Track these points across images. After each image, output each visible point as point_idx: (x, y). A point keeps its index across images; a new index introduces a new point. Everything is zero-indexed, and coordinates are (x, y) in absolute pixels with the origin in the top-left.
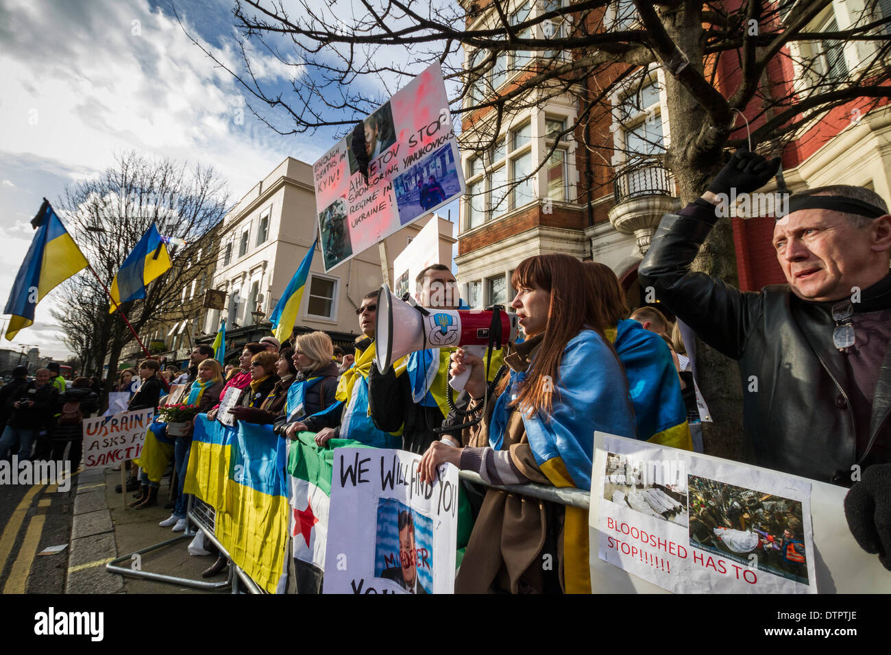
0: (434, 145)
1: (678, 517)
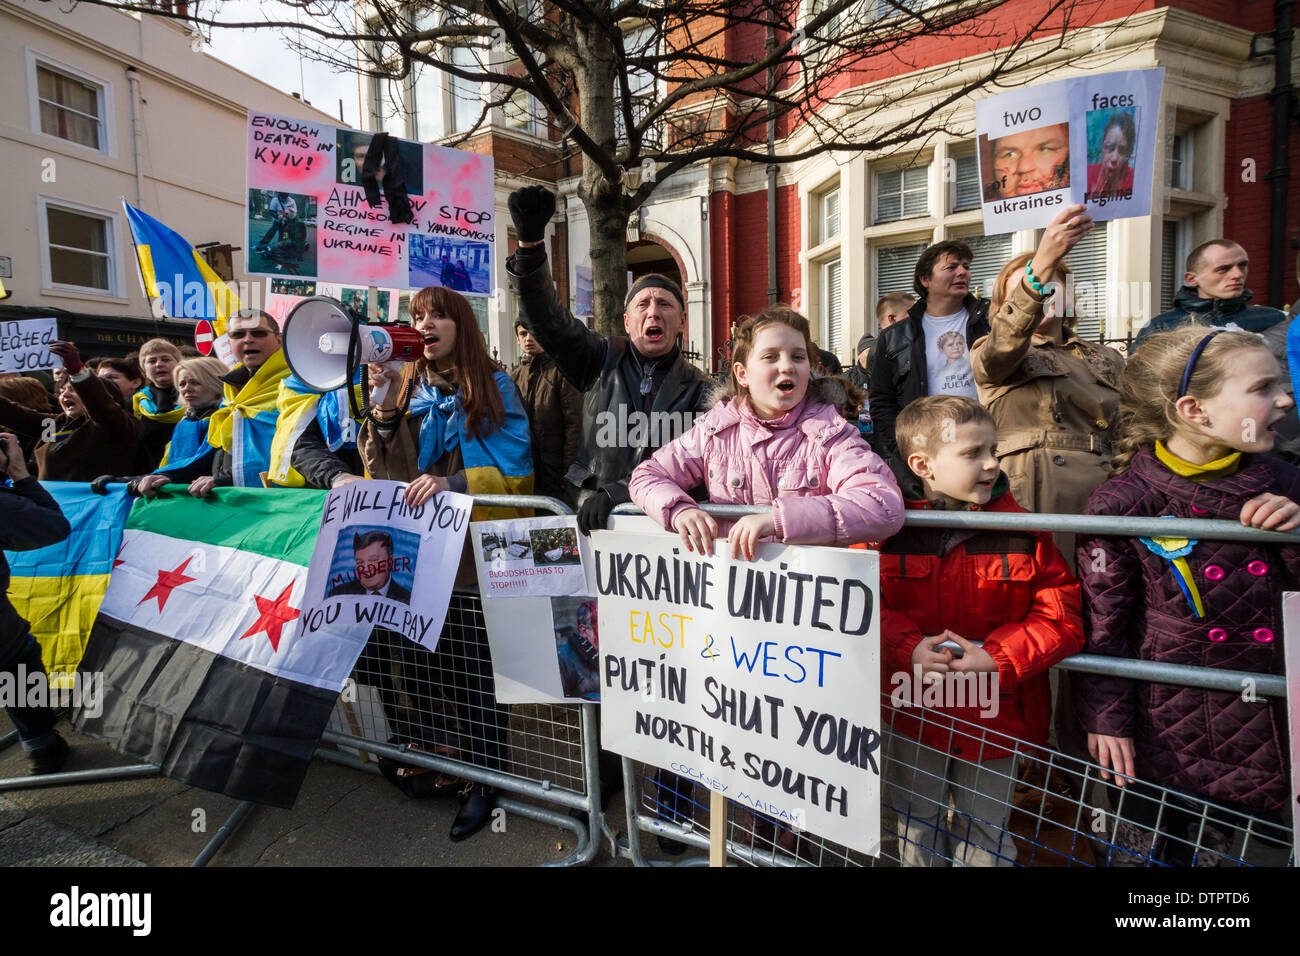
0: (469, 233)
1: (527, 555)
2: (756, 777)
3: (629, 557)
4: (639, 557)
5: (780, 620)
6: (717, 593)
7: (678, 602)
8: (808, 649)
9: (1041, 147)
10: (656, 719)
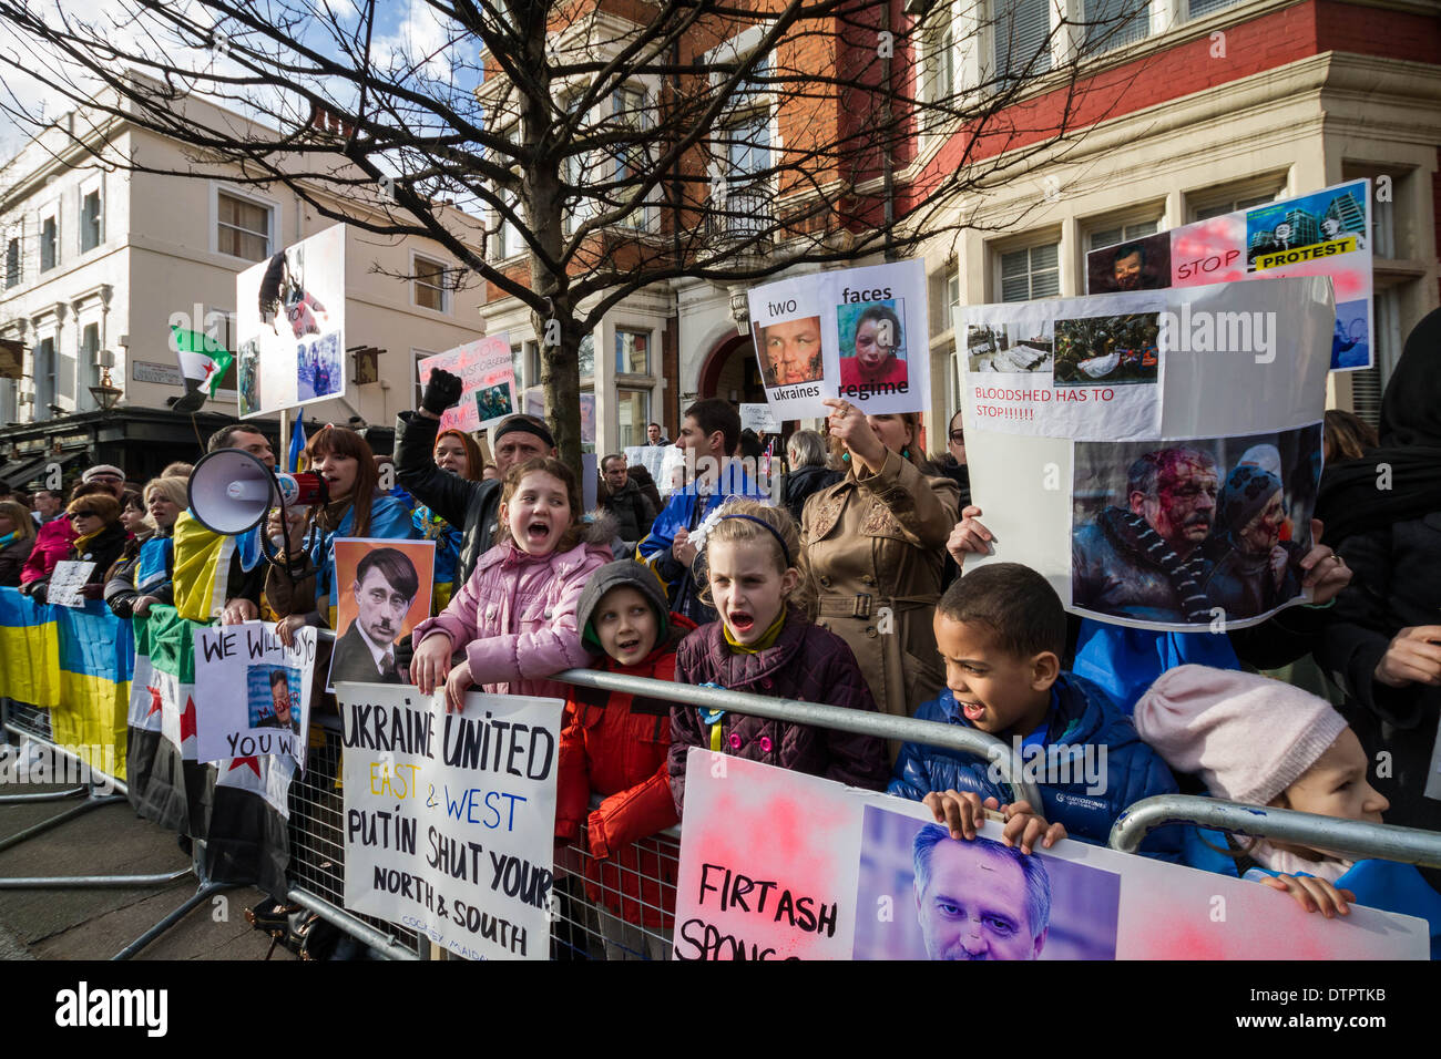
1: (1043, 366)
2: (462, 924)
3: (369, 708)
4: (377, 708)
5: (483, 768)
6: (436, 743)
7: (410, 752)
8: (504, 795)
9: (798, 339)
10: (392, 872)
